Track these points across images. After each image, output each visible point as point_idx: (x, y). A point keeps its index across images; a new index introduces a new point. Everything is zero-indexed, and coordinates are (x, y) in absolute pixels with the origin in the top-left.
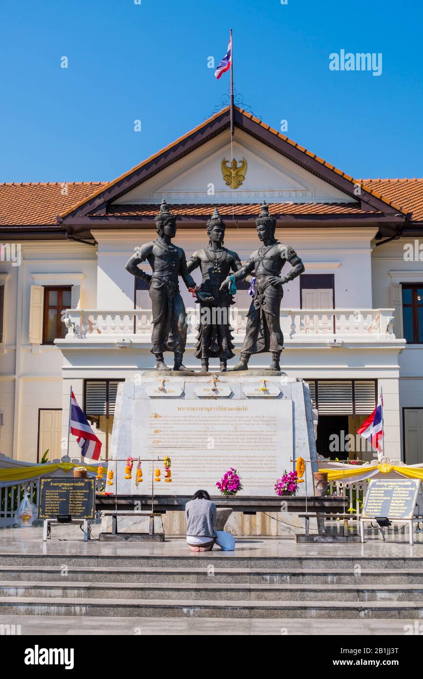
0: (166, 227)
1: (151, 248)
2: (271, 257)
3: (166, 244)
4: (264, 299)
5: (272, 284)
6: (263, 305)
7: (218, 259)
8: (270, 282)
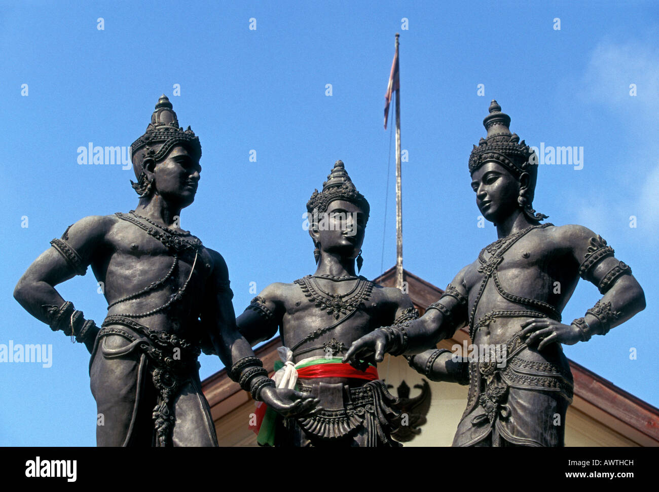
0: (169, 164)
1: (107, 224)
2: (526, 256)
3: (161, 221)
4: (503, 399)
5: (533, 346)
6: (502, 419)
7: (341, 297)
8: (524, 338)
